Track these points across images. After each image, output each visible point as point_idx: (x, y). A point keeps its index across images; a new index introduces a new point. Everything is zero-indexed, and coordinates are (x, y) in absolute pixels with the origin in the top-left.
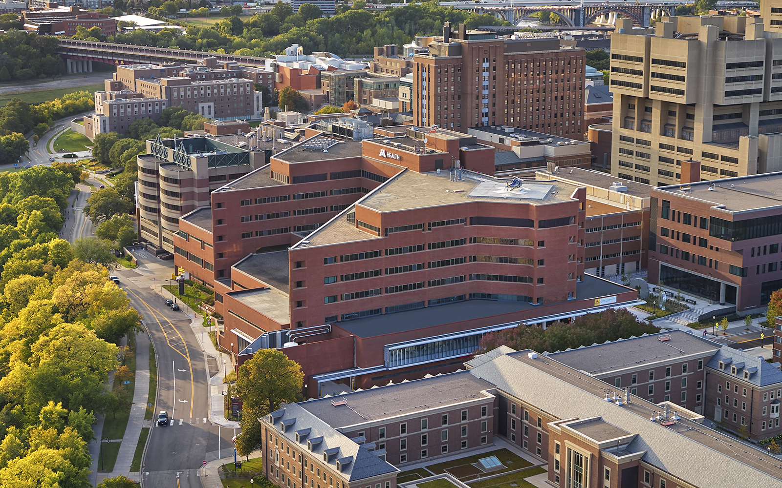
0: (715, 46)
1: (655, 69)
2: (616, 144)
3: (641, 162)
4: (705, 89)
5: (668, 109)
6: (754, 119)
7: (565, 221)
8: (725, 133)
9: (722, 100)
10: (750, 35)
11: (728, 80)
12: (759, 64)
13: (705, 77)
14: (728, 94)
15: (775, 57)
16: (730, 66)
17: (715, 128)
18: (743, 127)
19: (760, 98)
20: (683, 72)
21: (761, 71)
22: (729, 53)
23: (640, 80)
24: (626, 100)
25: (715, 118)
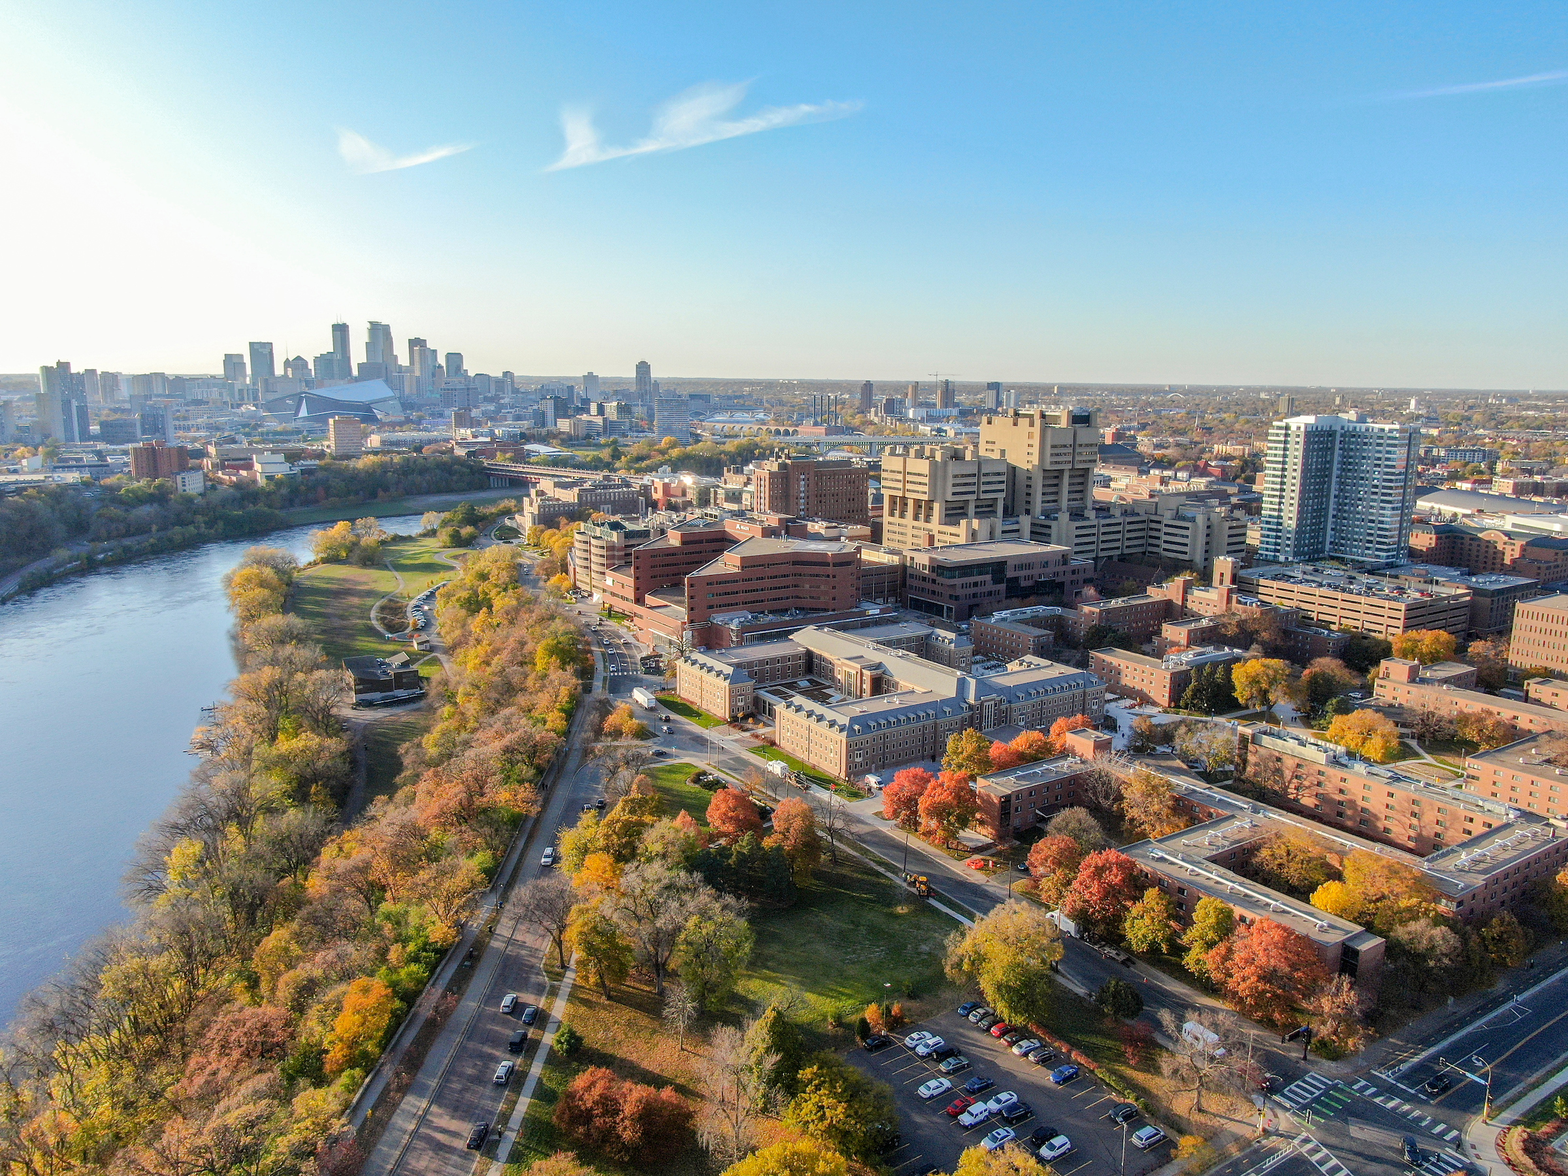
0: (945, 463)
1: (909, 478)
2: (886, 527)
3: (900, 538)
4: (939, 491)
5: (917, 503)
6: (971, 509)
7: (848, 563)
8: (953, 519)
9: (950, 498)
10: (968, 457)
11: (954, 485)
12: (974, 475)
13: (939, 483)
14: (954, 494)
15: (983, 471)
16: (955, 476)
17: (946, 515)
18: (964, 515)
19: (974, 497)
20: (926, 480)
21: (975, 480)
22: (953, 468)
23: (900, 485)
24: (893, 499)
25: (946, 509)
